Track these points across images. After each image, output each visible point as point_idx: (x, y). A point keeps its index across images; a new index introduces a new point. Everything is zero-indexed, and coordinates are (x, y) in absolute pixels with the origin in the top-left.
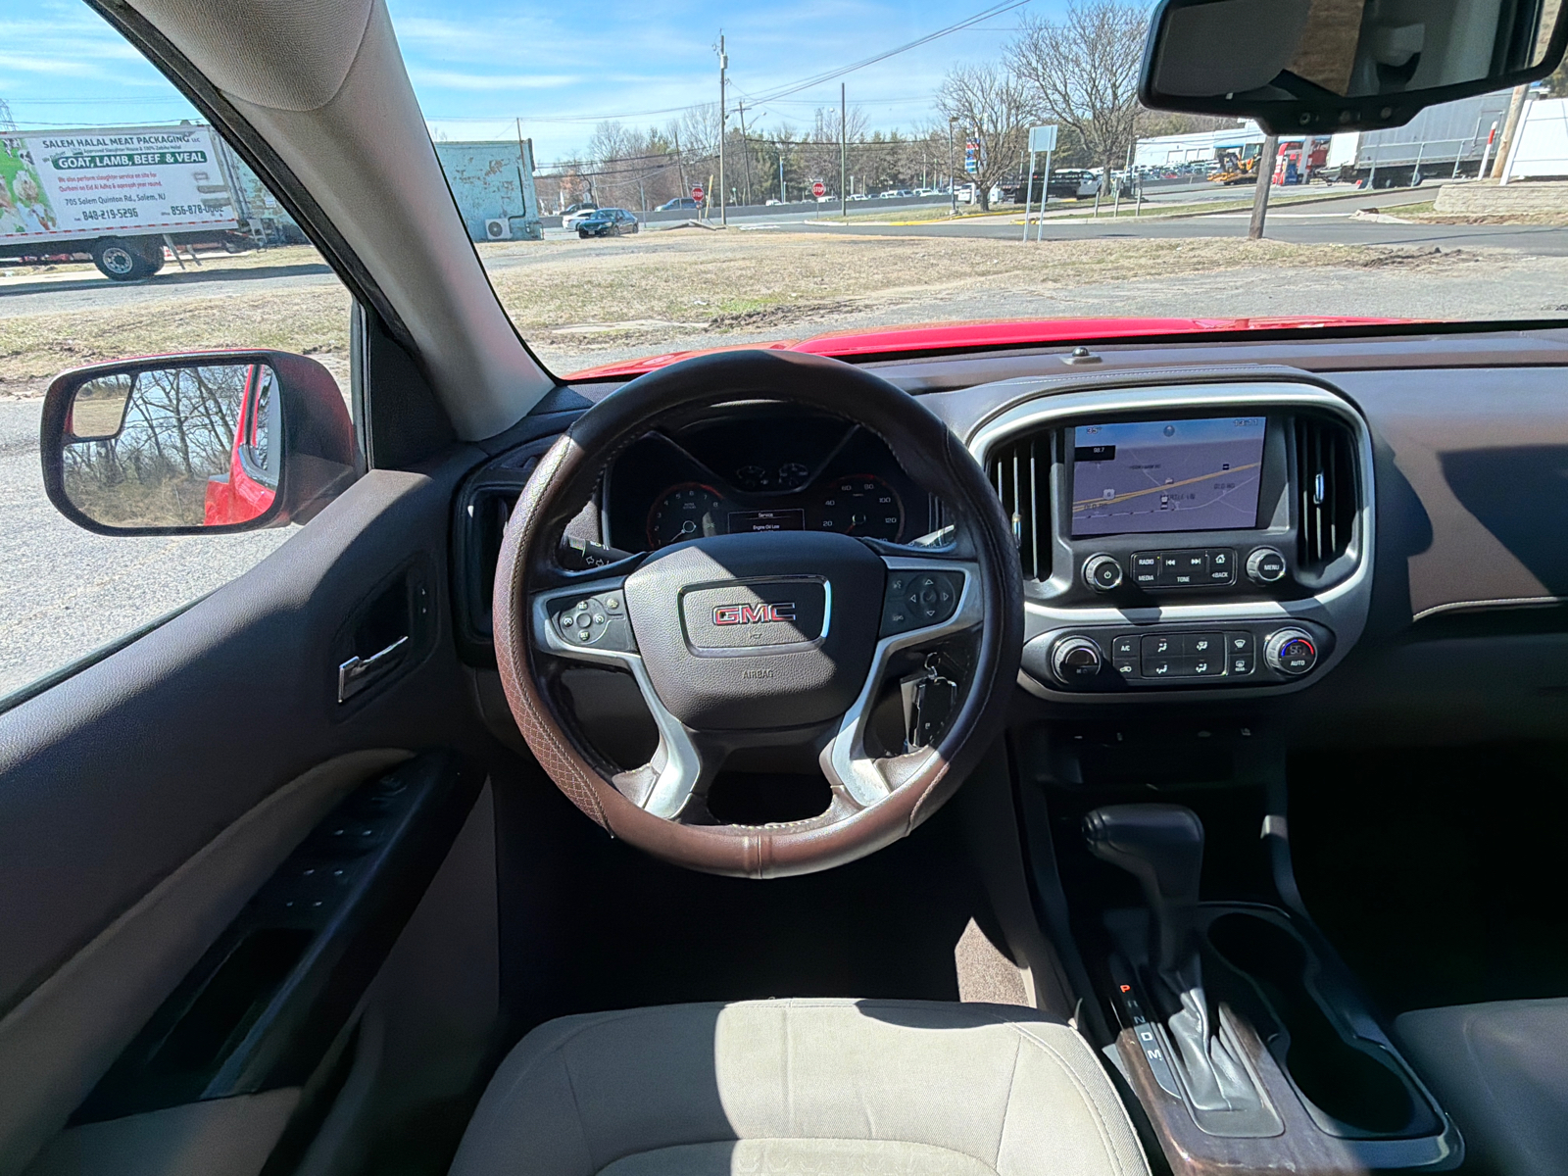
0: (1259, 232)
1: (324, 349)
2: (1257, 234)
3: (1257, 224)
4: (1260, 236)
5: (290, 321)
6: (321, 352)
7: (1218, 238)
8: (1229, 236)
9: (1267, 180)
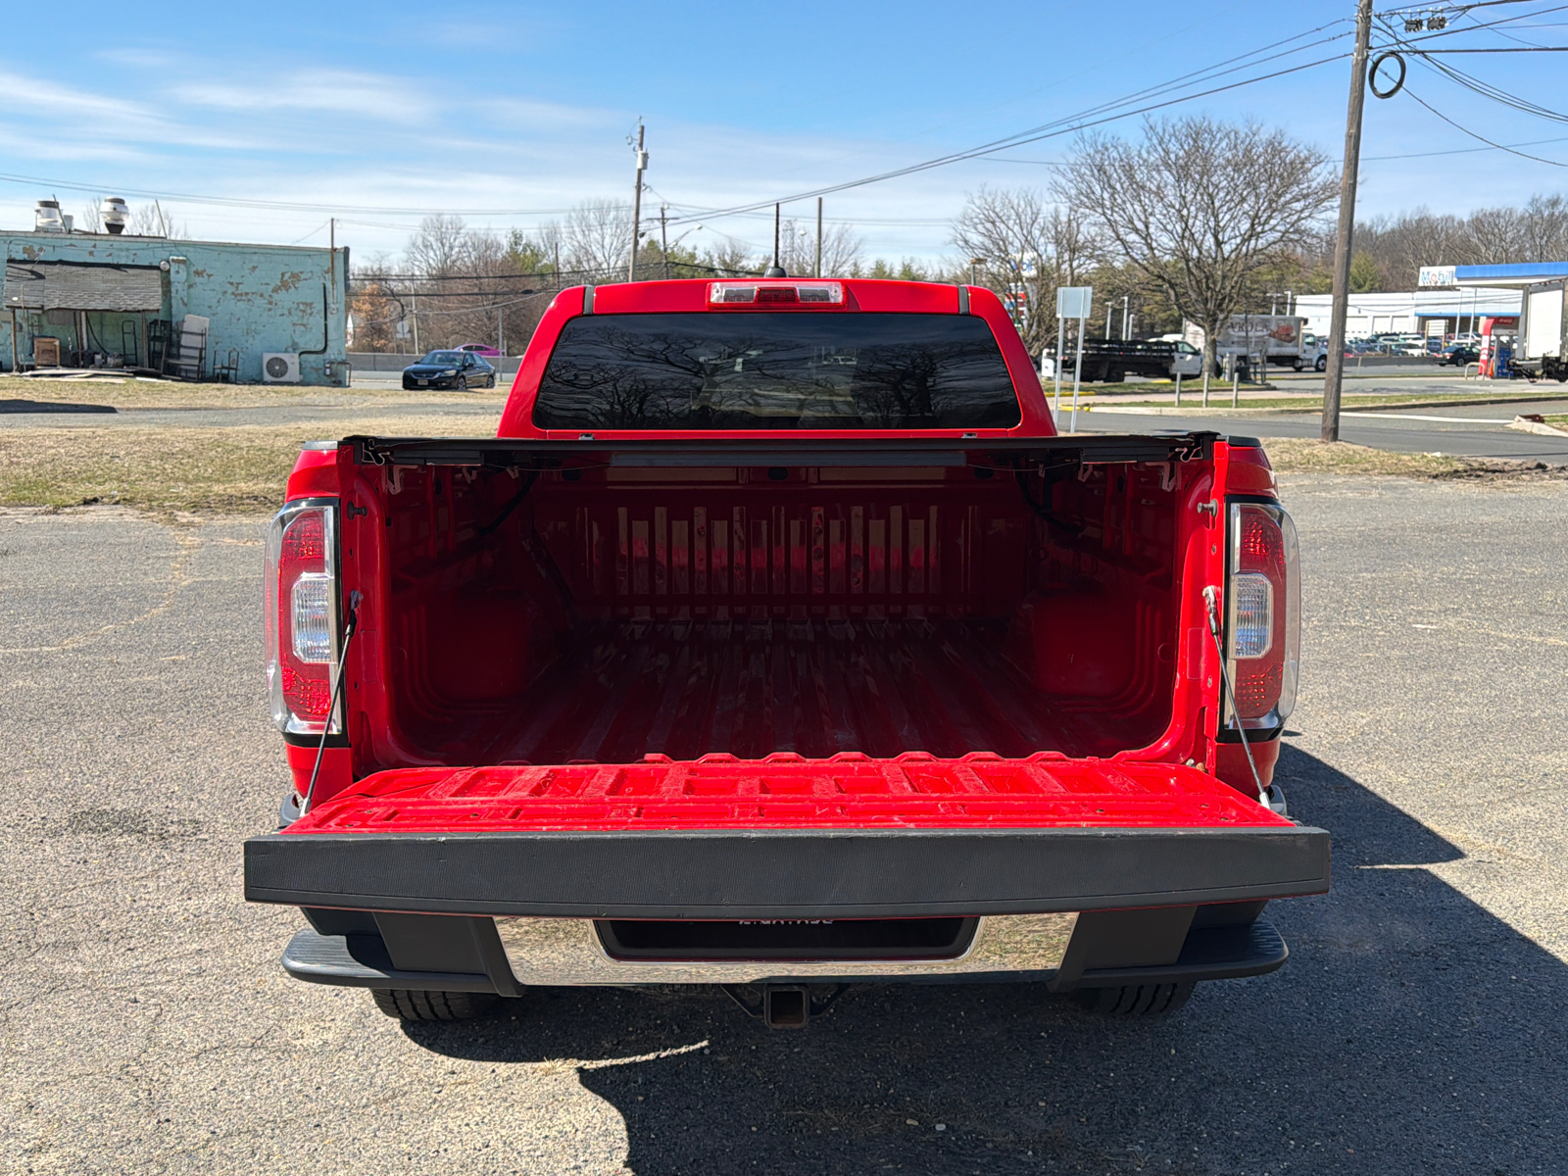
0: (1333, 433)
1: (105, 500)
2: (1331, 435)
3: (1330, 423)
4: (1335, 438)
5: (49, 467)
6: (103, 504)
7: (1285, 439)
8: (1299, 437)
9: (1336, 372)
